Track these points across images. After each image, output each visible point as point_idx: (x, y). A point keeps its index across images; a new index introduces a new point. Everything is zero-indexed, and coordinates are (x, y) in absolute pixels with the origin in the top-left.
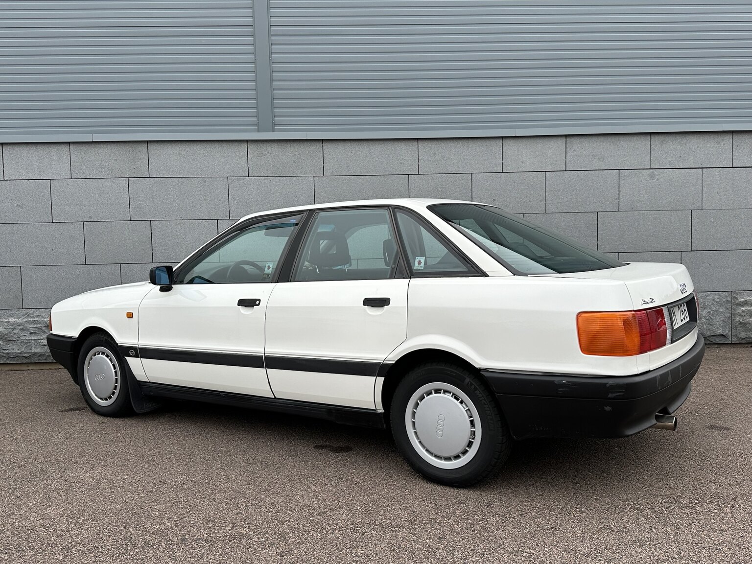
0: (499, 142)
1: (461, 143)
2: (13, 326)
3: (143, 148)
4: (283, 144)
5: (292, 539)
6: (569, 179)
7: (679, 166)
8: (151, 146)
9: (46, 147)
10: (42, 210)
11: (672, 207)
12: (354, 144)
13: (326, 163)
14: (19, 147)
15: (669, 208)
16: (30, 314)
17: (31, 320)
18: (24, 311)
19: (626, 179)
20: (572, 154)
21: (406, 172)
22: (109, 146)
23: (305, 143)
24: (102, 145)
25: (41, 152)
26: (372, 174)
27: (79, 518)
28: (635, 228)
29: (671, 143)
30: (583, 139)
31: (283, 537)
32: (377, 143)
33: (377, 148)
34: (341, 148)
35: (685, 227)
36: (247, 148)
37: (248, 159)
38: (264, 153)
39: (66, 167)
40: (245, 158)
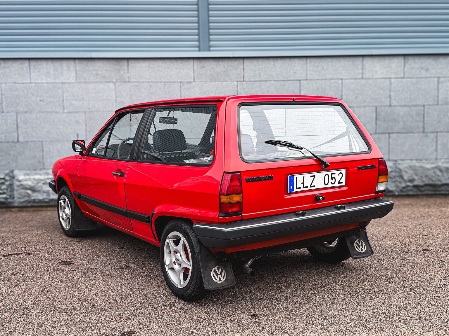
0: (361, 59)
1: (334, 59)
3: (125, 62)
6: (406, 83)
10: (57, 103)
12: (264, 60)
13: (245, 72)
14: (40, 61)
18: (45, 171)
19: (443, 84)
20: (408, 67)
21: (299, 78)
22: (102, 61)
23: (232, 59)
24: (97, 60)
25: (56, 65)
30: (415, 58)
32: (280, 59)
34: (256, 63)
36: (193, 62)
37: (194, 70)
38: (205, 65)
39: (73, 74)
40: (192, 69)
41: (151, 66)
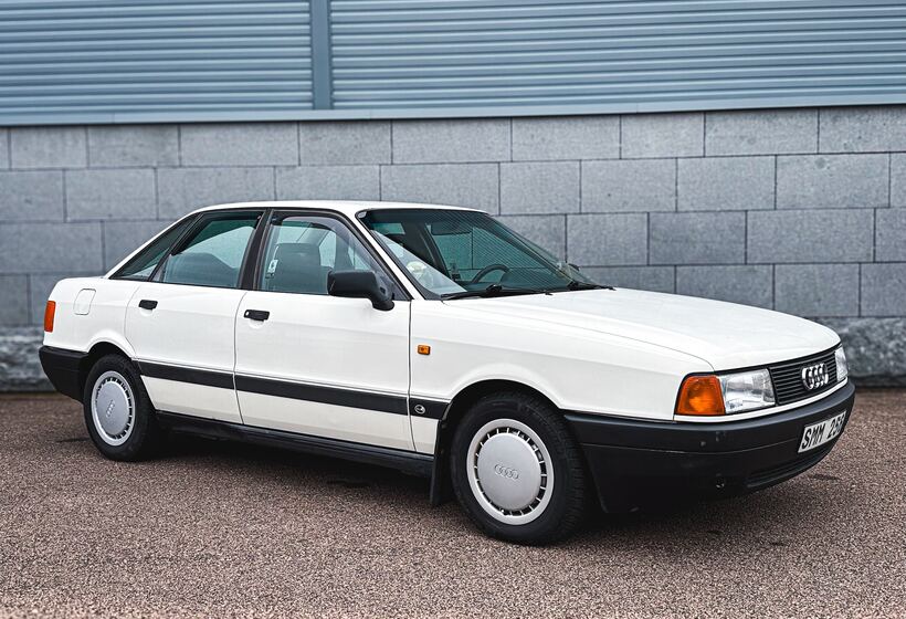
0: (617, 120)
1: (567, 121)
2: (20, 346)
3: (173, 131)
4: (342, 126)
6: (709, 167)
7: (858, 150)
10: (54, 206)
11: (848, 203)
12: (431, 124)
13: (395, 148)
14: (28, 130)
15: (844, 206)
18: (32, 329)
19: (786, 168)
20: (713, 135)
21: (496, 159)
22: (133, 129)
23: (370, 123)
24: (124, 128)
25: (53, 137)
26: (453, 161)
28: (797, 233)
29: (847, 119)
30: (728, 116)
32: (460, 123)
33: (459, 129)
34: (415, 130)
35: (866, 231)
36: (298, 130)
37: (299, 144)
38: (320, 136)
39: (83, 153)
40: (296, 143)
41: (221, 136)
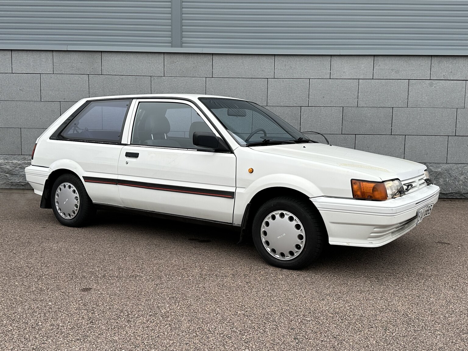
0: (329, 58)
1: (303, 58)
2: (16, 165)
3: (98, 55)
4: (187, 56)
5: (164, 279)
6: (375, 85)
7: (450, 78)
8: (103, 54)
9: (38, 53)
10: (35, 93)
11: (444, 106)
12: (233, 57)
13: (214, 69)
14: (22, 52)
15: (442, 107)
16: (26, 158)
17: (26, 162)
18: (22, 156)
19: (414, 86)
20: (378, 68)
21: (267, 76)
22: (77, 54)
23: (201, 55)
24: (73, 53)
25: (35, 56)
26: (244, 77)
27: (48, 264)
28: (418, 119)
29: (446, 63)
30: (385, 58)
31: (160, 278)
32: (248, 57)
33: (248, 60)
34: (225, 60)
35: (452, 119)
36: (164, 57)
37: (164, 65)
38: (175, 61)
39: (51, 66)
41: (123, 59)
